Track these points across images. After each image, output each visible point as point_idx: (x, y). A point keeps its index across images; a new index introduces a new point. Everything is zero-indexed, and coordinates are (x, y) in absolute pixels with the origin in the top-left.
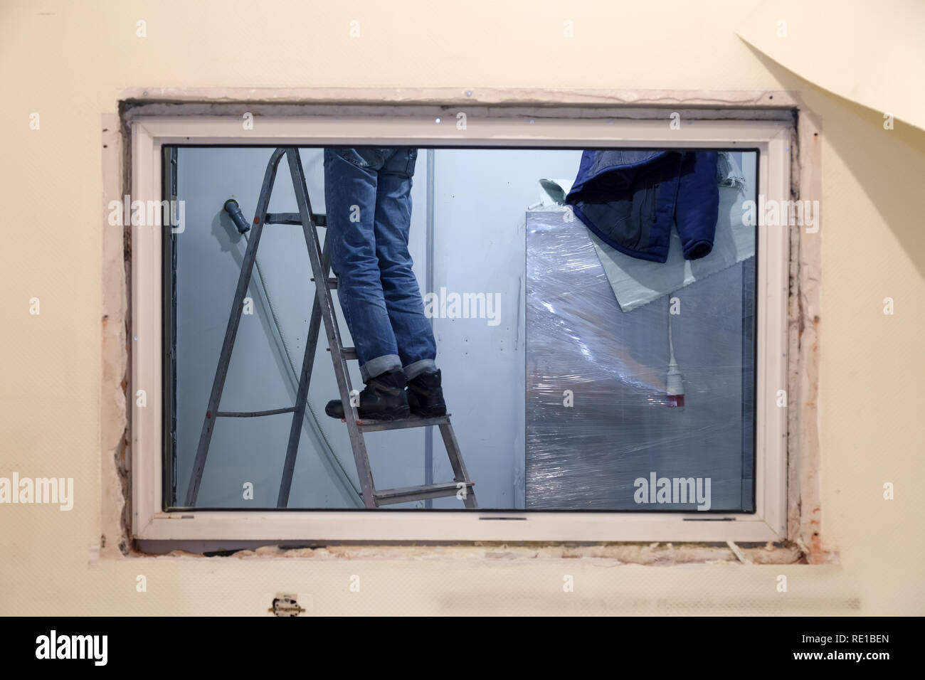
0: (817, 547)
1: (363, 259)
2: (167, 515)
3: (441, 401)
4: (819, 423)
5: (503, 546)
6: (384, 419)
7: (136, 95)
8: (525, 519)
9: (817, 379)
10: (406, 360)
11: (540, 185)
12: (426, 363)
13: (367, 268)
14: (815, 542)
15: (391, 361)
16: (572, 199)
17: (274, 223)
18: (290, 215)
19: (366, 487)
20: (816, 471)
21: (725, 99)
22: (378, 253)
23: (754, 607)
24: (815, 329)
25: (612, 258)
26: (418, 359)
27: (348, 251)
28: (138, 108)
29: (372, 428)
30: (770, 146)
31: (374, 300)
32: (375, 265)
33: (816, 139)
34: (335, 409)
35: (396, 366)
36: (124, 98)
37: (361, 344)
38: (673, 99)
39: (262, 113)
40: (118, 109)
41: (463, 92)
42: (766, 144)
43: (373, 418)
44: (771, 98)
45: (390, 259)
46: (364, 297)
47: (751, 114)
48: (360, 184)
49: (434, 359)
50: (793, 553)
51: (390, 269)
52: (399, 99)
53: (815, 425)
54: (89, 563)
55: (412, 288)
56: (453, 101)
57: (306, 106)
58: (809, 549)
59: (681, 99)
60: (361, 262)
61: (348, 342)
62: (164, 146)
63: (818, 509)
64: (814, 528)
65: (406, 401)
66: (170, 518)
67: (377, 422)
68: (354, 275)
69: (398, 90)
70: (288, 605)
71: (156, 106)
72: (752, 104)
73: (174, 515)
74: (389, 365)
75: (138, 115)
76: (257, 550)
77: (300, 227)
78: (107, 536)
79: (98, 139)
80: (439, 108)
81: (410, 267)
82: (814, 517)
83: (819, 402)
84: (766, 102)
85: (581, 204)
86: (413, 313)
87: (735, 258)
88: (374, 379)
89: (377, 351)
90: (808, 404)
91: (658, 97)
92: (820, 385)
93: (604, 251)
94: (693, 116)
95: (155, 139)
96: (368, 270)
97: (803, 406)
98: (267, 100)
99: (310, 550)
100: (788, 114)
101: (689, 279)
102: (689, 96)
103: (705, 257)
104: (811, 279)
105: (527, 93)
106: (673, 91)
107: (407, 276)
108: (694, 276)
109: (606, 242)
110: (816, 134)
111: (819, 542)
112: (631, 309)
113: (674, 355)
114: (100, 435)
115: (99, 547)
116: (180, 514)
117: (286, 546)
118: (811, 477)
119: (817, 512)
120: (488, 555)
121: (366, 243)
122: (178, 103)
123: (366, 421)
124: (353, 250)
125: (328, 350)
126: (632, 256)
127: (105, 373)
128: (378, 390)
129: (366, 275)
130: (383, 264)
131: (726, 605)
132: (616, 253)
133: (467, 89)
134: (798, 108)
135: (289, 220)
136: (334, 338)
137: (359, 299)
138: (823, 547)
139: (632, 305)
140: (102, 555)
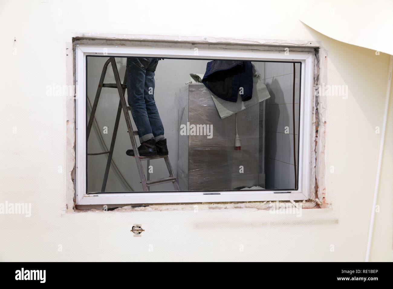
0: (324, 202)
1: (140, 100)
2: (88, 195)
3: (167, 149)
4: (325, 159)
5: (213, 204)
6: (148, 156)
7: (80, 35)
8: (220, 194)
9: (325, 143)
10: (155, 135)
11: (190, 76)
12: (161, 136)
13: (142, 103)
14: (324, 200)
15: (150, 136)
16: (204, 81)
17: (106, 87)
18: (112, 84)
19: (143, 180)
20: (324, 176)
21: (295, 43)
22: (145, 98)
23: (303, 224)
24: (324, 126)
25: (218, 101)
26: (159, 135)
27: (136, 97)
28: (78, 41)
29: (144, 159)
30: (306, 61)
31: (144, 114)
32: (144, 102)
33: (326, 59)
34: (130, 153)
35: (153, 138)
36: (75, 36)
37: (140, 130)
38: (277, 43)
39: (125, 44)
40: (72, 41)
41: (203, 38)
42: (305, 60)
43: (144, 156)
44: (311, 43)
45: (149, 100)
46: (141, 113)
47: (301, 49)
48: (141, 74)
49: (163, 135)
50: (313, 204)
51: (149, 103)
52: (180, 40)
53: (324, 160)
54: (62, 215)
55: (156, 110)
56: (199, 42)
57: (142, 42)
58: (321, 203)
59: (280, 43)
60: (140, 101)
61: (135, 129)
62: (87, 56)
63: (325, 189)
64: (323, 196)
65: (156, 150)
66: (89, 196)
67: (146, 157)
68: (137, 105)
69: (179, 37)
70: (138, 229)
71: (85, 40)
72: (304, 45)
73: (91, 195)
74: (151, 137)
75: (78, 44)
76: (123, 208)
77: (117, 89)
78: (68, 204)
79: (65, 52)
80: (191, 44)
81: (155, 103)
82: (324, 192)
83: (326, 152)
84: (309, 45)
85: (207, 82)
86: (157, 119)
87: (258, 101)
88: (145, 142)
89: (146, 132)
90: (322, 152)
91: (272, 42)
92: (326, 145)
93: (215, 98)
94: (280, 50)
95: (84, 53)
96: (143, 104)
97: (320, 153)
98: (130, 39)
99: (144, 208)
100: (313, 50)
101: (243, 108)
102: (283, 42)
103: (249, 101)
104: (323, 108)
105: (226, 39)
106: (278, 40)
107: (154, 106)
108: (245, 107)
109: (216, 95)
110: (326, 57)
111: (325, 200)
112: (224, 118)
113: (238, 133)
114: (66, 166)
115: (65, 209)
116: (93, 195)
117: (134, 206)
118: (323, 178)
119: (324, 190)
120: (210, 208)
121: (142, 94)
122: (94, 39)
123: (142, 157)
124: (138, 96)
125: (128, 132)
126: (225, 100)
127: (67, 142)
128: (146, 146)
129: (142, 106)
130: (147, 102)
131: (294, 223)
132: (219, 99)
133: (205, 37)
134: (319, 47)
135: (111, 86)
136: (130, 128)
137: (140, 114)
138: (326, 202)
139: (224, 117)
140: (67, 212)
